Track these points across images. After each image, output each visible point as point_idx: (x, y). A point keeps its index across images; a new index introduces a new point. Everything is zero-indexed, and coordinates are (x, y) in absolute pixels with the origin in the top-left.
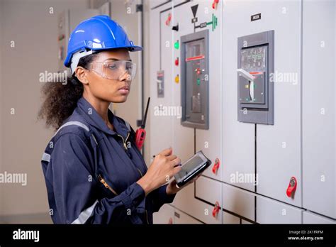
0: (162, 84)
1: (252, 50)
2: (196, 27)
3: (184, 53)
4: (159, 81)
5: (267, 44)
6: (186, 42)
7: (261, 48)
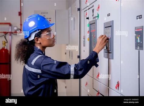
0: (85, 41)
1: (107, 28)
2: (93, 18)
3: (90, 28)
4: (84, 40)
5: (111, 26)
6: (91, 24)
7: (109, 28)
